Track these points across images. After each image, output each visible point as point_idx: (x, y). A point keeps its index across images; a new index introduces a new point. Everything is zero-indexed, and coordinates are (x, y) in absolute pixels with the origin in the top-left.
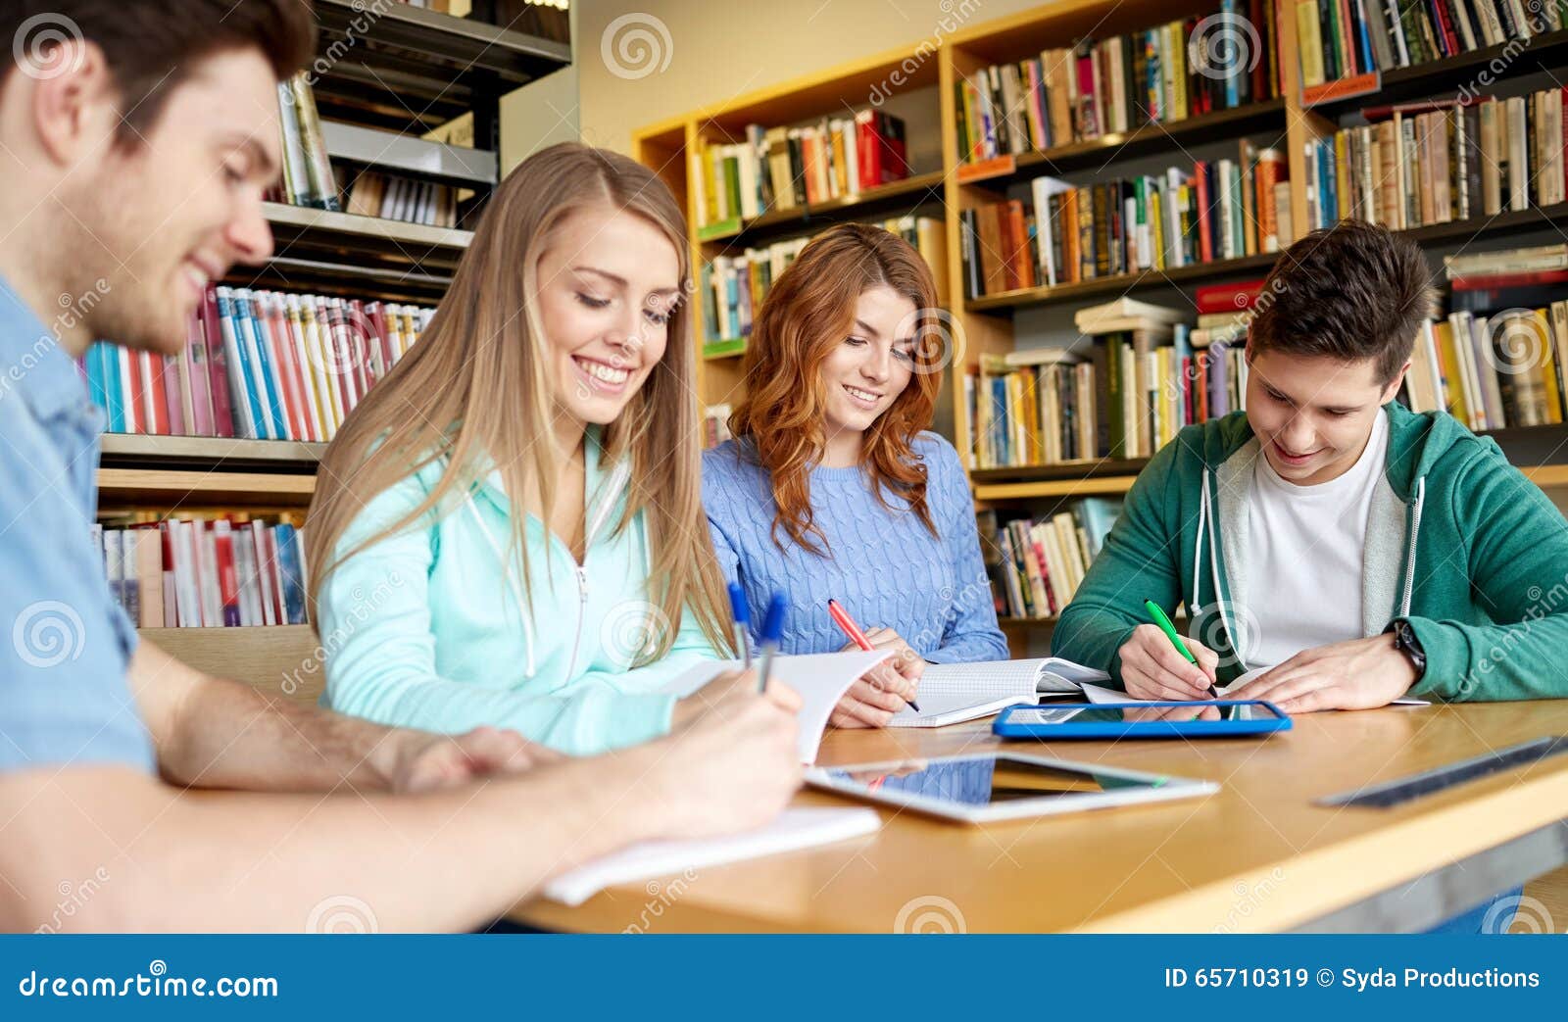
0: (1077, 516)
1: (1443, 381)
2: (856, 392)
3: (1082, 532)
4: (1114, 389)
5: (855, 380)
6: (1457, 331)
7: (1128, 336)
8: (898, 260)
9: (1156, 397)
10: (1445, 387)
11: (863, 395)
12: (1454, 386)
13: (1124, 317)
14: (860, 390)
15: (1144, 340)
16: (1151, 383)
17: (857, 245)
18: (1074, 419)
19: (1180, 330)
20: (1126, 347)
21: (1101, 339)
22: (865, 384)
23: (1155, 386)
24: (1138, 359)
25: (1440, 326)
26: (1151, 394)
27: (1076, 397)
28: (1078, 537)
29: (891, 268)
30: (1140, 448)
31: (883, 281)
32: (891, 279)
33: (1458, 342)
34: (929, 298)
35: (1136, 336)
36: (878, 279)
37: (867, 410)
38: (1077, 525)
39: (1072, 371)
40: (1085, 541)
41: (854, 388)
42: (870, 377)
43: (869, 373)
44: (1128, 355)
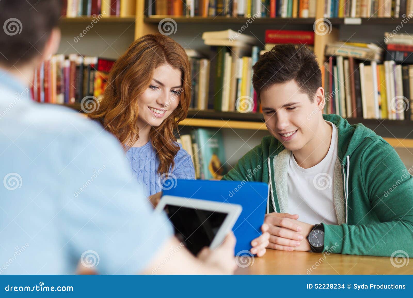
0: (194, 137)
1: (379, 93)
2: (155, 110)
3: (195, 146)
4: (219, 75)
5: (154, 105)
6: (387, 70)
7: (229, 49)
8: (172, 53)
9: (240, 82)
10: (380, 96)
11: (158, 112)
12: (383, 96)
13: (228, 39)
14: (157, 109)
15: (237, 52)
16: (238, 74)
17: (155, 45)
18: (196, 87)
19: (255, 50)
20: (227, 55)
21: (215, 48)
22: (158, 107)
23: (240, 76)
24: (233, 61)
25: (380, 67)
26: (238, 80)
27: (198, 76)
28: (193, 148)
29: (170, 56)
30: (230, 107)
31: (166, 62)
32: (170, 61)
33: (387, 76)
34: (187, 69)
35: (234, 49)
36: (164, 61)
37: (159, 117)
38: (193, 141)
39: (198, 62)
40: (196, 150)
41: (154, 108)
42: (160, 104)
43: (160, 102)
44: (228, 59)
